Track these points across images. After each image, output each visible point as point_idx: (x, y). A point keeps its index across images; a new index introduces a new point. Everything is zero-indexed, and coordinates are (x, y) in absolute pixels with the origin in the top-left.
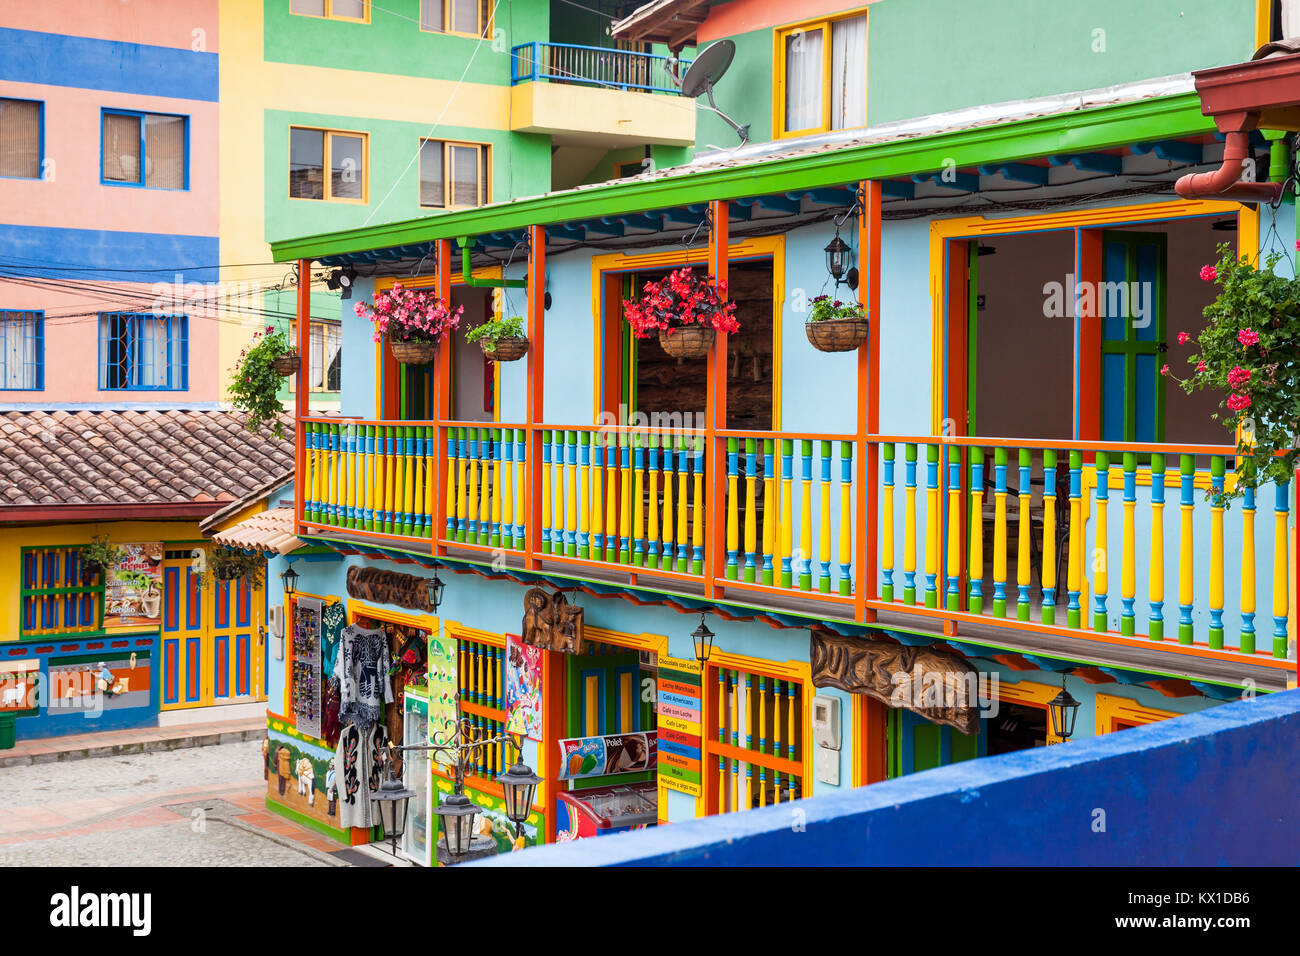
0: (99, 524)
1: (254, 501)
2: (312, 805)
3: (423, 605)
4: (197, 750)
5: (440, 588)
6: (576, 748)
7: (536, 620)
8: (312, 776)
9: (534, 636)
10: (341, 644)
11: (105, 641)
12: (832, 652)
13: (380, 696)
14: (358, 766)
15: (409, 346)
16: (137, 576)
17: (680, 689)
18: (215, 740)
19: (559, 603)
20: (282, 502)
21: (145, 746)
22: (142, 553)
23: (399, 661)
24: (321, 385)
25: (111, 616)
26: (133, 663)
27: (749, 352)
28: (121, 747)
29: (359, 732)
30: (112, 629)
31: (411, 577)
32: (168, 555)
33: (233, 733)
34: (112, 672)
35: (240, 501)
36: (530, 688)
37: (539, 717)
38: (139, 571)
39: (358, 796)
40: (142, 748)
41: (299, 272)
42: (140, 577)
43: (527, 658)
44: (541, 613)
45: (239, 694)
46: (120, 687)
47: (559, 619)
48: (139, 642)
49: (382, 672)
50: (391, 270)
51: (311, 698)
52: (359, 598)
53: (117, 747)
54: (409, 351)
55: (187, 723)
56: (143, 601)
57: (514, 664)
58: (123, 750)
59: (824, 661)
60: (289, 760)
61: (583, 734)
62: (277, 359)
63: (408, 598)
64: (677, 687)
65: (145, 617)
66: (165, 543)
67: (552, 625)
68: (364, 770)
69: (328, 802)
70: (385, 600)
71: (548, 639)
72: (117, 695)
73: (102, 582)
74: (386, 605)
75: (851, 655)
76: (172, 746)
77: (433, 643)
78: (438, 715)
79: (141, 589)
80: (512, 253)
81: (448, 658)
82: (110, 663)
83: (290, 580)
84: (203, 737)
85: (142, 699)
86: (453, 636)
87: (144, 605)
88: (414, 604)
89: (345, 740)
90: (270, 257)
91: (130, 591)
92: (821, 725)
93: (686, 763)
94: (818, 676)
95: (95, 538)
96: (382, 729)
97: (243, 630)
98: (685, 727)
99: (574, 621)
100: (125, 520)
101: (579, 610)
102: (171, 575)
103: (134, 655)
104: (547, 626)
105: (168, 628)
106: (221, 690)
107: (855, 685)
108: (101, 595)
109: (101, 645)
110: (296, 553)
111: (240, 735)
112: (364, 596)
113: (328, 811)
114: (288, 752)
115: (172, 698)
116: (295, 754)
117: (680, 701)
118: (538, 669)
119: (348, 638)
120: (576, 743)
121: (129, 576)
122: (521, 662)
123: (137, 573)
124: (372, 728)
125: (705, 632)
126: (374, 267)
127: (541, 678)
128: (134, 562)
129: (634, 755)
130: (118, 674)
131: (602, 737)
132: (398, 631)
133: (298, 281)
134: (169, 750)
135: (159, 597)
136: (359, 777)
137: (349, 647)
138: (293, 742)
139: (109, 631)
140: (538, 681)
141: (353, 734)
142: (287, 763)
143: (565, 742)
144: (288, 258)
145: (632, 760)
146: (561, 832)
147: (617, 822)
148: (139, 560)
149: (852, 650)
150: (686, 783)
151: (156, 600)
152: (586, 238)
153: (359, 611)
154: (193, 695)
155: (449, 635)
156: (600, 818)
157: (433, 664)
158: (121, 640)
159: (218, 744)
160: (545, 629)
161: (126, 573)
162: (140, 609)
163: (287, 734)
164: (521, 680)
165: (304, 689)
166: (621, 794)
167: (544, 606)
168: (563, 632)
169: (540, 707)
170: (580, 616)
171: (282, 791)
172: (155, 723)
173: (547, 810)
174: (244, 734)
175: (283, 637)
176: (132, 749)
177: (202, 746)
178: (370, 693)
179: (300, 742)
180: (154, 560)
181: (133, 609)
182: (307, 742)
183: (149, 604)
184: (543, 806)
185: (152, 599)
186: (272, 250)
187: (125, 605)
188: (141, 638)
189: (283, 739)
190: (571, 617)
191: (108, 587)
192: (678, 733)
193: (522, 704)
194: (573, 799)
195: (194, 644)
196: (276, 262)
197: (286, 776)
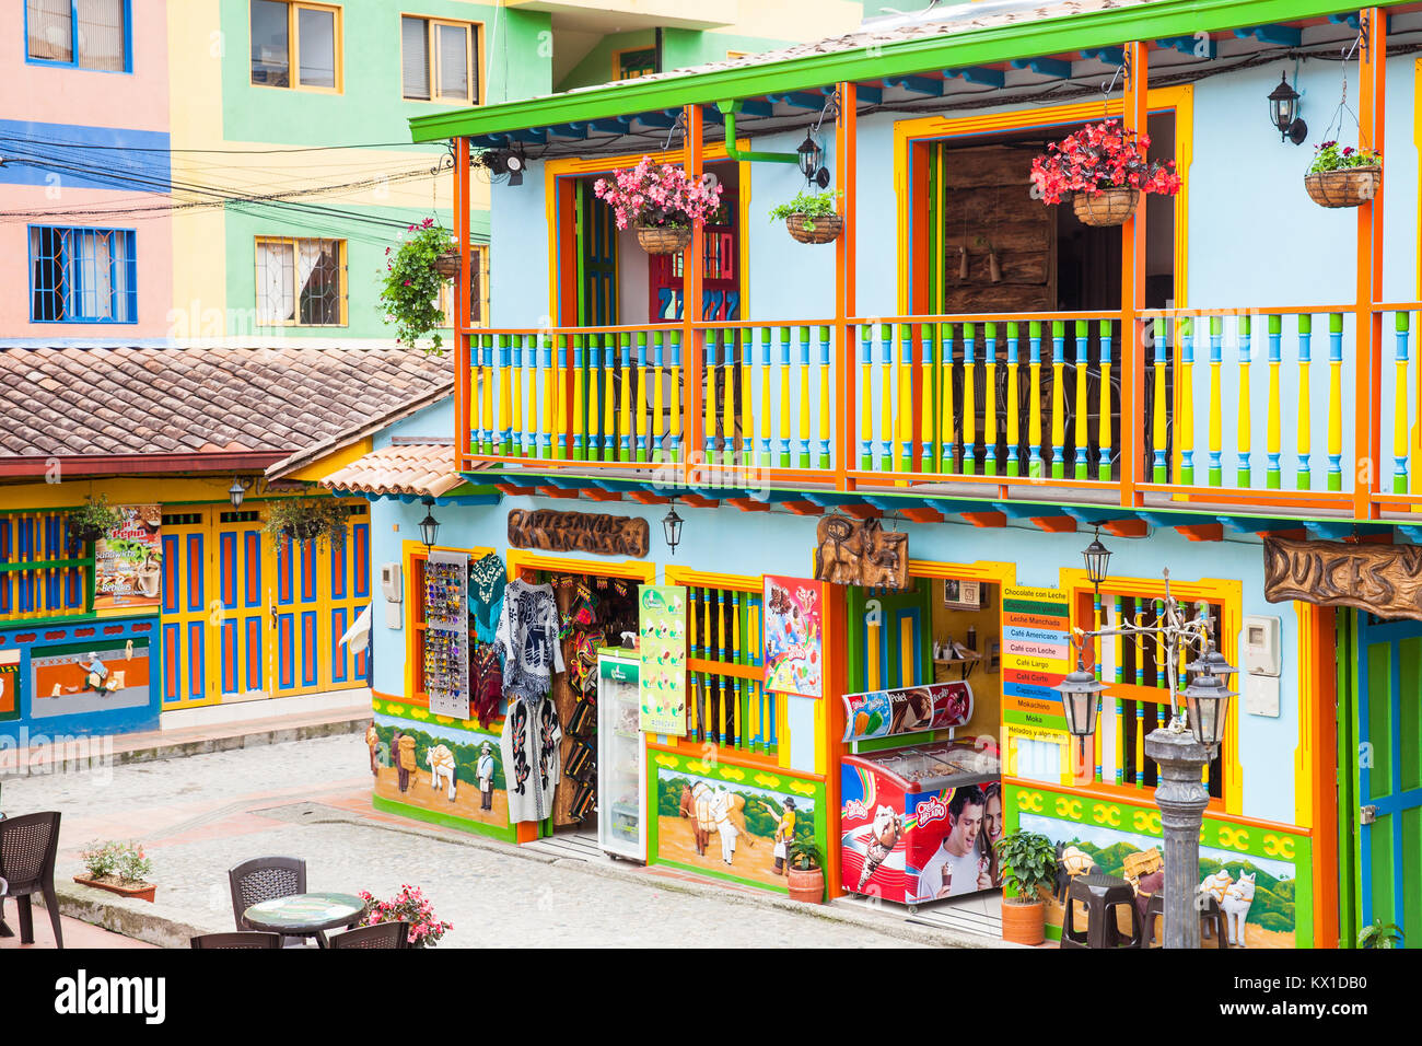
0: (94, 482)
1: (356, 439)
2: (453, 801)
3: (632, 548)
4: (218, 756)
5: (678, 524)
6: (861, 705)
7: (838, 551)
8: (453, 765)
9: (832, 570)
10: (505, 603)
11: (96, 626)
12: (1297, 560)
13: (550, 664)
14: (528, 748)
15: (664, 233)
16: (132, 546)
17: (1037, 622)
18: (238, 743)
19: (873, 529)
20: (394, 439)
21: (159, 753)
22: (137, 518)
23: (571, 622)
24: (292, 317)
25: (102, 595)
26: (129, 653)
27: (981, 249)
28: (131, 754)
29: (527, 707)
30: (104, 609)
31: (610, 518)
32: (165, 520)
33: (258, 734)
34: (105, 664)
35: (332, 439)
36: (802, 637)
37: (817, 671)
38: (134, 540)
39: (529, 784)
40: (155, 755)
41: (456, 153)
42: (135, 547)
43: (797, 601)
44: (846, 543)
45: (249, 689)
46: (115, 682)
47: (873, 548)
48: (135, 627)
49: (551, 635)
50: (573, 150)
51: (456, 670)
52: (526, 546)
53: (127, 753)
54: (664, 238)
55: (193, 725)
56: (140, 576)
57: (778, 610)
58: (133, 757)
59: (1287, 570)
60: (414, 749)
61: (866, 690)
62: (439, 258)
63: (608, 541)
64: (1032, 620)
65: (142, 596)
66: (164, 505)
67: (860, 556)
68: (534, 752)
69: (480, 796)
70: (568, 546)
71: (857, 572)
72: (113, 692)
73: (90, 553)
74: (568, 553)
75: (1325, 562)
76: (189, 752)
77: (647, 594)
78: (655, 678)
79: (136, 561)
80: (821, 116)
81: (671, 609)
82: (103, 652)
83: (429, 529)
84: (225, 740)
85: (139, 697)
86: (679, 583)
87: (141, 581)
88: (621, 548)
89: (512, 717)
90: (408, 136)
91: (124, 564)
92: (1256, 649)
93: (1047, 707)
94: (1274, 589)
95: (88, 498)
96: (550, 703)
97: (253, 611)
98: (1044, 665)
99: (895, 549)
100: (117, 476)
101: (903, 536)
102: (170, 543)
103: (130, 642)
104: (855, 558)
105: (167, 610)
106: (229, 685)
107: (1332, 595)
108: (90, 570)
109: (92, 631)
110: (450, 494)
111: (266, 736)
112: (536, 544)
113: (481, 805)
114: (412, 739)
115: (173, 696)
116: (423, 741)
117: (1037, 636)
118: (815, 613)
119: (514, 595)
120: (860, 699)
121: (123, 546)
122: (788, 607)
123: (132, 542)
124: (539, 702)
125: (1099, 549)
126: (544, 147)
127: (819, 624)
128: (128, 529)
129: (919, 712)
130: (112, 666)
131: (886, 692)
132: (580, 584)
133: (455, 163)
134: (186, 756)
135: (158, 572)
136: (529, 761)
137: (515, 606)
138: (419, 727)
139: (100, 614)
140: (815, 627)
141: (521, 710)
142: (411, 753)
143: (850, 698)
144: (434, 137)
145: (918, 719)
146: (849, 802)
147: (928, 786)
148: (134, 526)
149: (1326, 557)
150: (1045, 730)
151: (156, 575)
152: (884, 100)
153: (528, 563)
154: (198, 691)
155: (673, 582)
156: (908, 782)
157: (646, 618)
158: (115, 625)
159: (242, 747)
160: (853, 562)
161: (118, 542)
162: (136, 586)
163: (411, 718)
164: (788, 629)
165: (443, 660)
166: (909, 757)
167: (849, 535)
168: (878, 564)
169: (819, 659)
170: (905, 543)
171: (403, 786)
172: (156, 726)
173: (830, 778)
174: (271, 735)
175: (401, 602)
176: (143, 756)
177: (223, 750)
178: (539, 660)
179: (433, 726)
180: (150, 526)
181: (128, 585)
182: (445, 725)
183: (147, 579)
184: (824, 773)
185: (149, 574)
186: (411, 128)
187: (118, 582)
188: (139, 622)
189: (402, 724)
190: (892, 545)
191: (99, 560)
192: (1034, 674)
193: (791, 656)
194: (866, 762)
195: (197, 627)
196: (415, 143)
197: (411, 768)
